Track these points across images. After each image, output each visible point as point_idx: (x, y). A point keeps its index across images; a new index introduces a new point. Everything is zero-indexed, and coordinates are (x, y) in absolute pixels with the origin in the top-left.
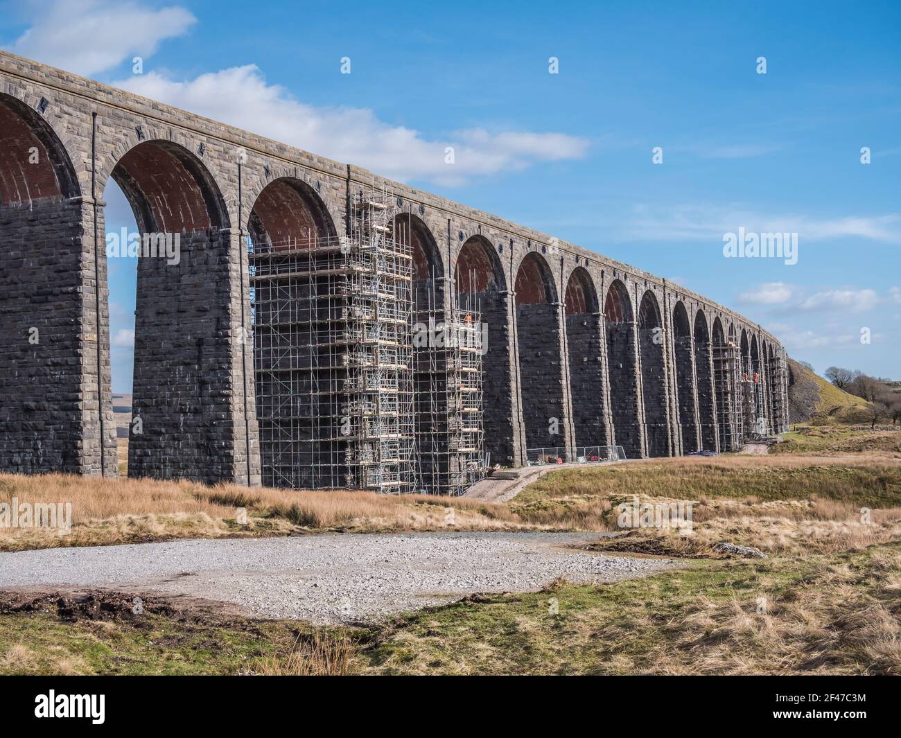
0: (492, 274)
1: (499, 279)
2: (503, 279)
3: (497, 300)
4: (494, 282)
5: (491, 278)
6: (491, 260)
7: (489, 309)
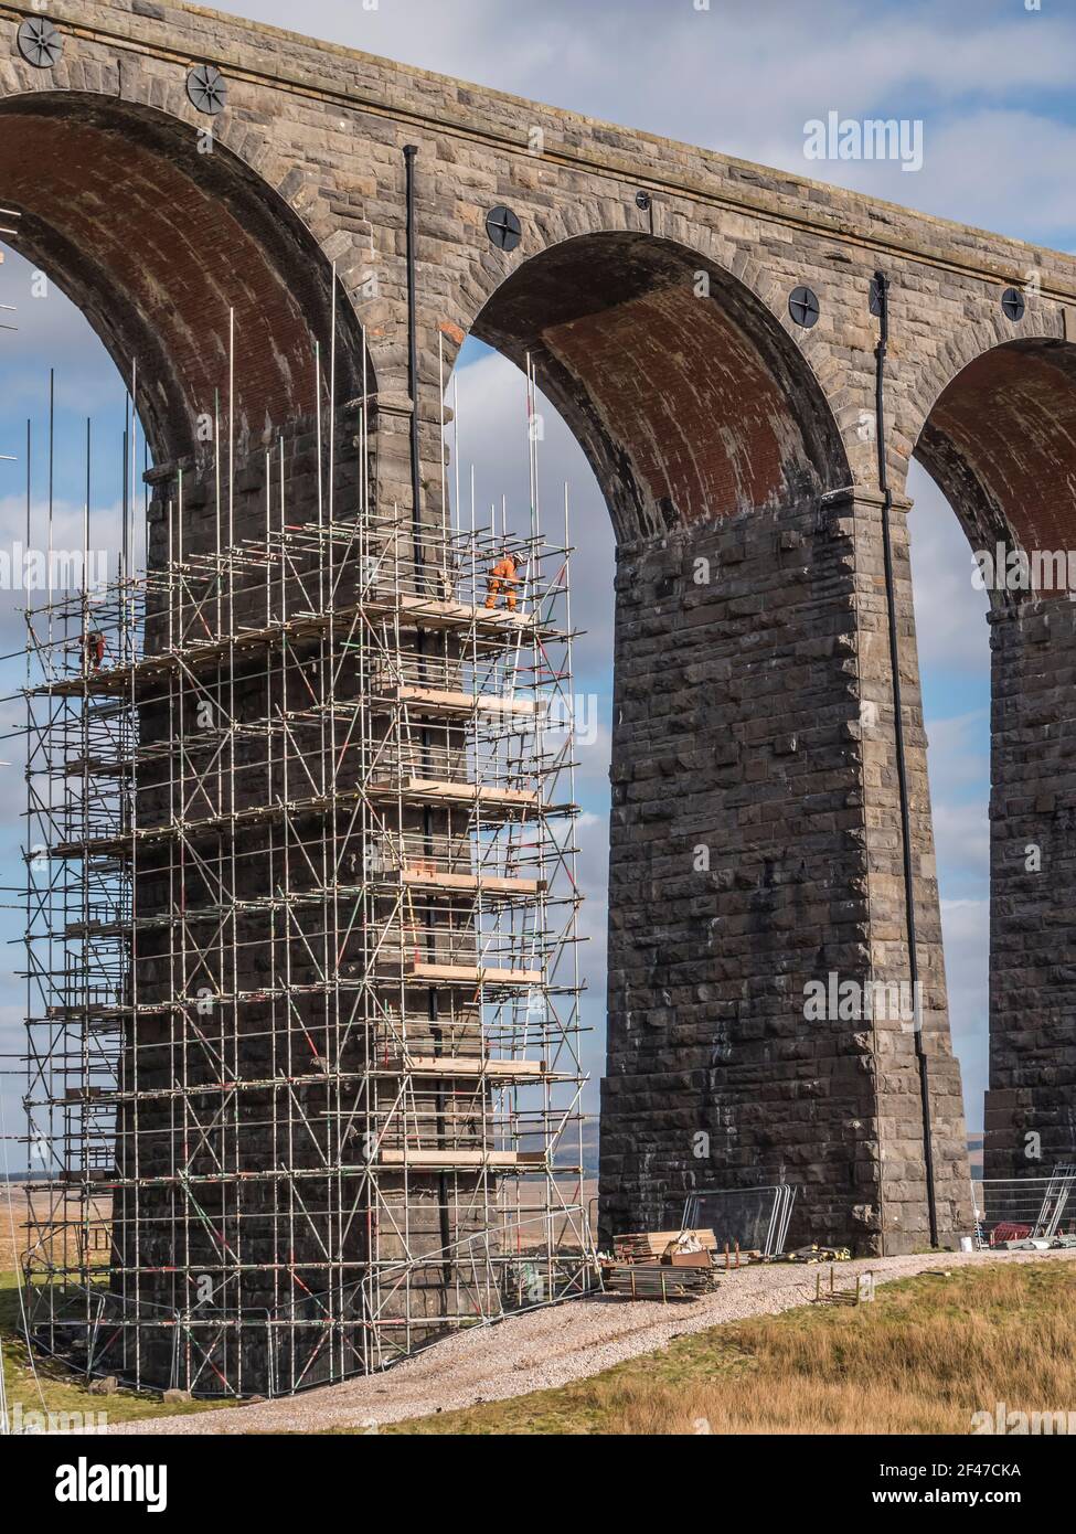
0: (790, 423)
1: (818, 437)
2: (834, 439)
3: (818, 533)
4: (801, 455)
5: (790, 443)
6: (771, 361)
7: (789, 572)
